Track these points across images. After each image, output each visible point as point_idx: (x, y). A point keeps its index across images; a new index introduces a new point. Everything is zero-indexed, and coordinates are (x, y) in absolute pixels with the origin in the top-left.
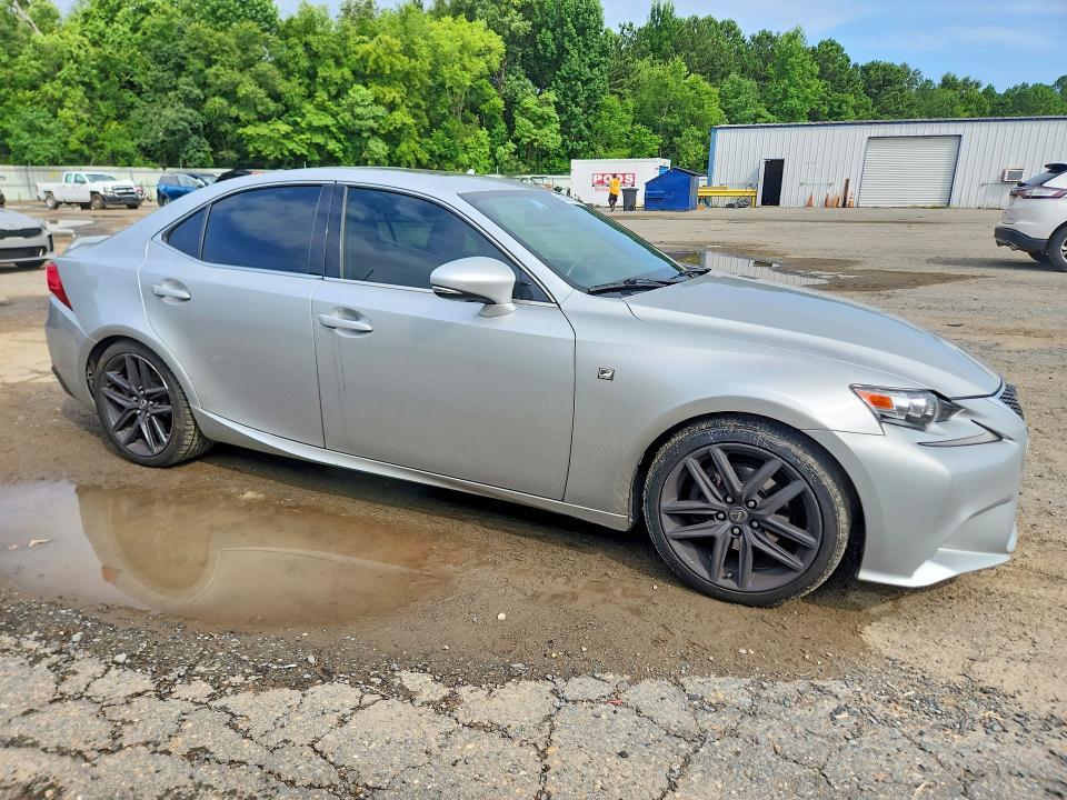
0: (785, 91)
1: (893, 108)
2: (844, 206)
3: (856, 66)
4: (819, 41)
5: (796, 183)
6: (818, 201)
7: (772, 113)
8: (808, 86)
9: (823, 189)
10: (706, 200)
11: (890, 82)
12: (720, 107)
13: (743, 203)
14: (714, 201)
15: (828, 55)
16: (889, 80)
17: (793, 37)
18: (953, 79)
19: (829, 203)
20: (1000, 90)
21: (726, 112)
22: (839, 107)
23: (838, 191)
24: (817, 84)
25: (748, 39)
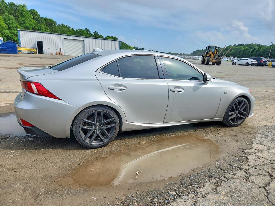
0: (24, 21)
1: (54, 30)
2: (61, 55)
3: (42, 18)
4: (31, 9)
5: (47, 48)
6: (54, 53)
7: (21, 27)
8: (31, 21)
9: (55, 50)
10: (20, 51)
11: (51, 24)
12: (4, 22)
13: (33, 53)
14: (23, 51)
15: (33, 13)
16: (51, 23)
17: (23, 6)
18: (64, 25)
19: (57, 54)
20: (75, 30)
21: (7, 24)
22: (40, 28)
23: (58, 51)
24: (33, 21)
25: (7, 4)
